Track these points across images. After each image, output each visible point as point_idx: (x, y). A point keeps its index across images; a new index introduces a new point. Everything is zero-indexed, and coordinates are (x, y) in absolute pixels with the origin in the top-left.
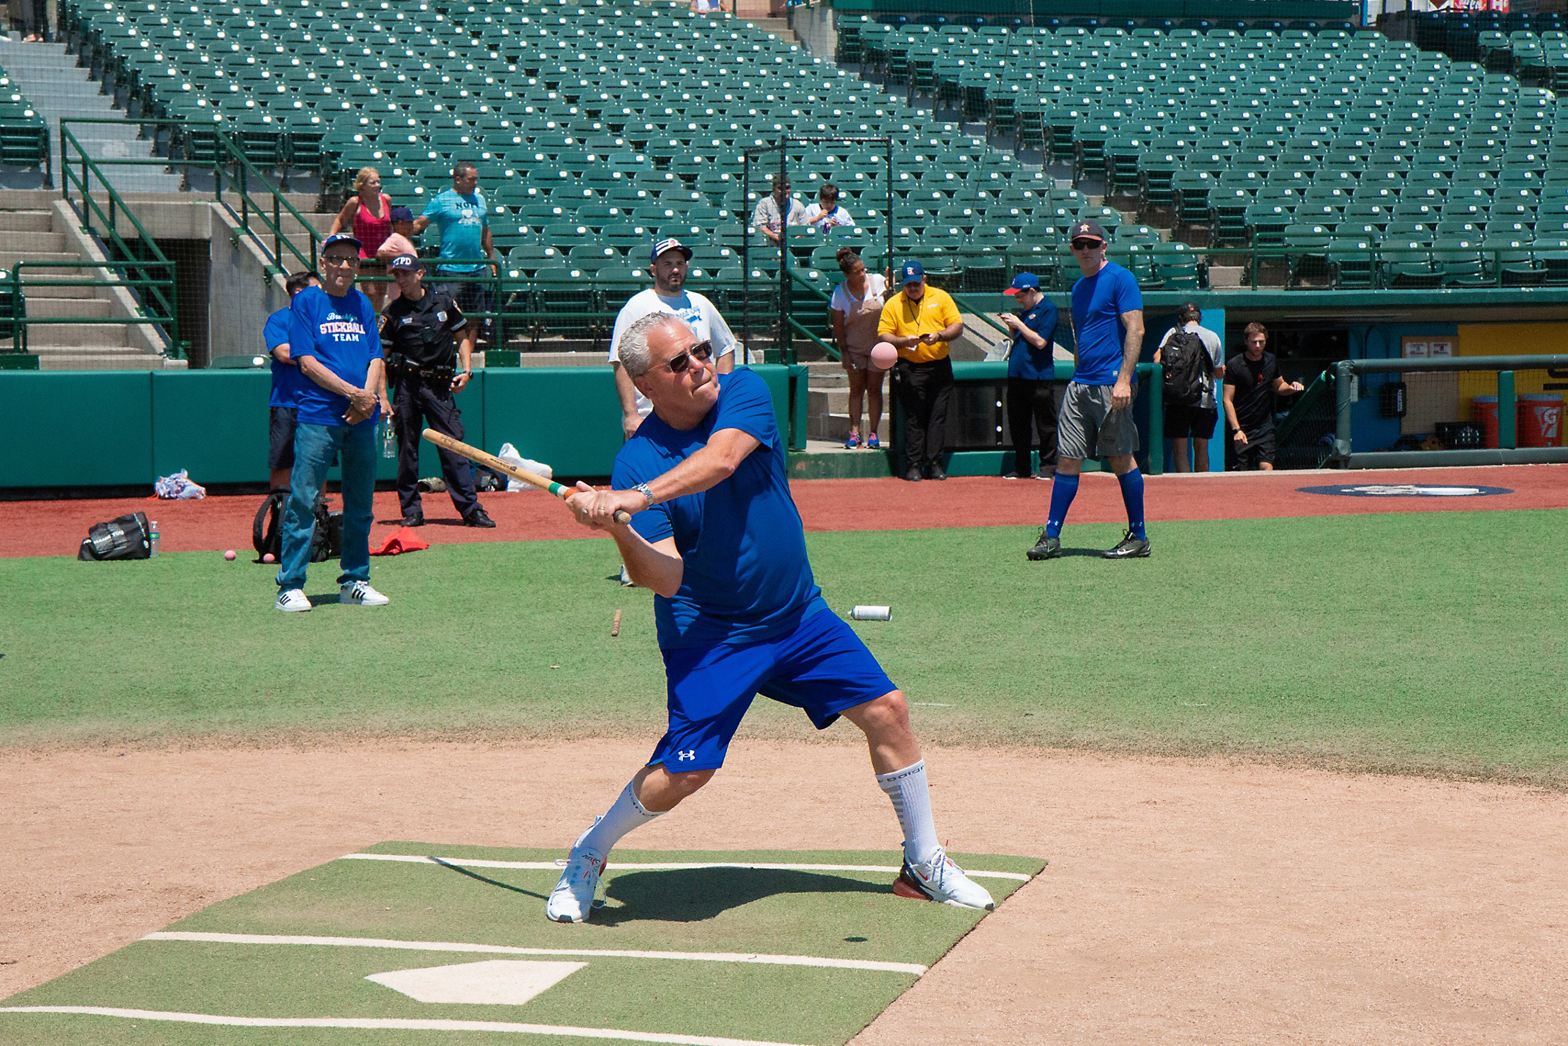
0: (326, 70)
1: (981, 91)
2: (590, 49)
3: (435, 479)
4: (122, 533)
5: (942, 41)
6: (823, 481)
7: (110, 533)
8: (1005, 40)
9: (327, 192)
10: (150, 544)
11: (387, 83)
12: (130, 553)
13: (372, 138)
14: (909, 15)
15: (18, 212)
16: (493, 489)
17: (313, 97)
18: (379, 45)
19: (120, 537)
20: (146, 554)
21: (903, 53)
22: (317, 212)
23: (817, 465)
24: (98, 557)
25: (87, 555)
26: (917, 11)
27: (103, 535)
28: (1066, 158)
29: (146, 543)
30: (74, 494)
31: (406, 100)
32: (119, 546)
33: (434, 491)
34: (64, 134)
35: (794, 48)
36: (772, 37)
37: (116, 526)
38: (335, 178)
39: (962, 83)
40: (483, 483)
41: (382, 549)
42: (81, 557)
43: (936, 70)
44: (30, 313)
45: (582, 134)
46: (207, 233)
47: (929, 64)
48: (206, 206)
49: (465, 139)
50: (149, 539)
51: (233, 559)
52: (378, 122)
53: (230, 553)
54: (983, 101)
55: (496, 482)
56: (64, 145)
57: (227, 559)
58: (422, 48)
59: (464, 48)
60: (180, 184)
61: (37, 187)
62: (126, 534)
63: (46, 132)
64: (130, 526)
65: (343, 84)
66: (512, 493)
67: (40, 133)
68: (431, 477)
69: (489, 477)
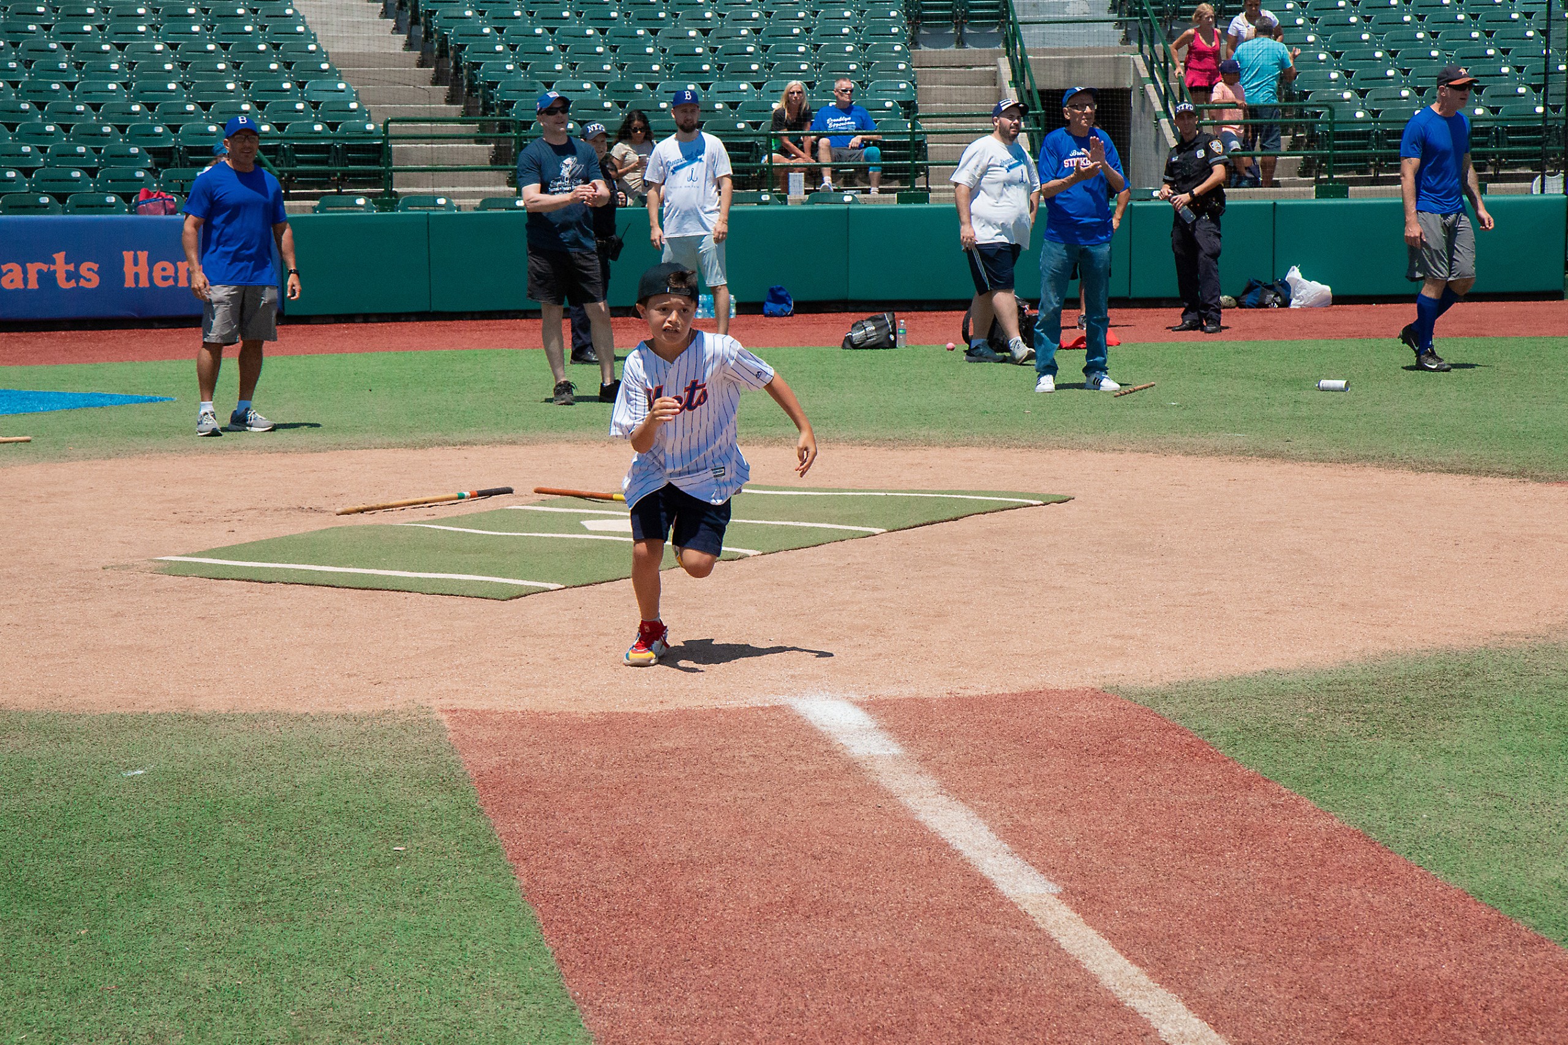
3: (1226, 297)
4: (874, 328)
7: (865, 328)
10: (895, 337)
12: (878, 344)
15: (974, 69)
16: (1276, 306)
19: (872, 331)
20: (893, 345)
24: (855, 347)
25: (848, 346)
27: (859, 329)
29: (892, 337)
30: (925, 307)
32: (870, 338)
37: (870, 323)
40: (1267, 301)
41: (1071, 344)
42: (844, 347)
44: (932, 156)
46: (1129, 83)
48: (1129, 58)
50: (894, 333)
51: (953, 349)
53: (950, 345)
55: (1279, 299)
57: (948, 349)
60: (1121, 39)
61: (997, 45)
62: (876, 330)
64: (880, 323)
66: (1295, 309)
69: (1272, 296)
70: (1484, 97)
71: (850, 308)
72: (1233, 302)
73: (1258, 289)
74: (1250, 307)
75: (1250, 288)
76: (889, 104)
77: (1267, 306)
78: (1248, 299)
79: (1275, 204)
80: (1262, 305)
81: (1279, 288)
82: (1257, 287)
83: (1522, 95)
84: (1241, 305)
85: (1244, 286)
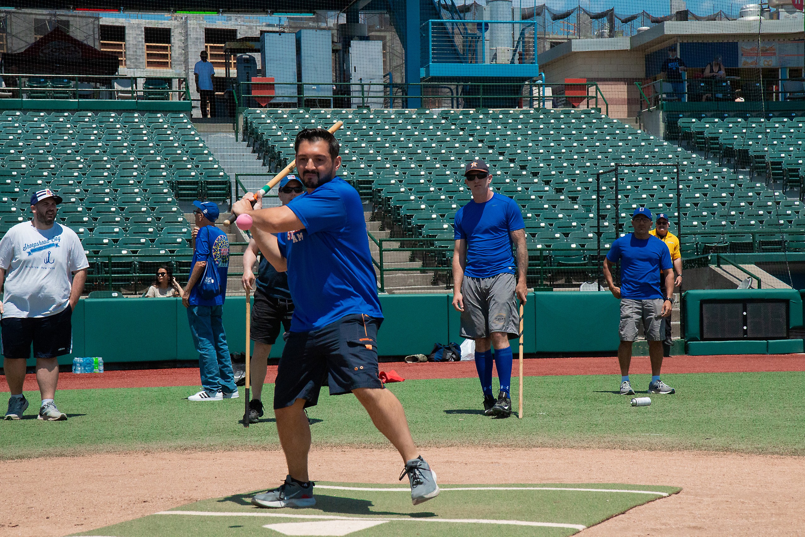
0: (379, 148)
1: (746, 151)
2: (525, 135)
3: (421, 355)
5: (726, 126)
6: (642, 357)
8: (763, 125)
9: (376, 211)
11: (412, 154)
13: (401, 181)
14: (707, 113)
16: (452, 360)
17: (371, 162)
18: (409, 136)
21: (702, 133)
22: (371, 221)
23: (638, 348)
26: (711, 111)
28: (795, 186)
31: (421, 161)
33: (421, 362)
34: (237, 182)
35: (639, 132)
36: (627, 126)
38: (380, 203)
39: (736, 147)
40: (447, 357)
43: (721, 141)
45: (516, 176)
47: (717, 138)
49: (451, 181)
52: (405, 173)
54: (748, 156)
55: (454, 356)
56: (237, 187)
58: (432, 136)
59: (454, 136)
63: (230, 183)
65: (388, 156)
66: (464, 362)
67: (226, 183)
68: (419, 354)
69: (451, 354)
70: (537, 239)
71: (178, 365)
72: (426, 358)
73: (441, 350)
74: (437, 361)
75: (437, 349)
76: (179, 240)
77: (447, 360)
78: (435, 356)
79: (448, 296)
80: (444, 360)
81: (454, 349)
82: (441, 348)
83: (558, 238)
84: (430, 360)
85: (432, 348)
